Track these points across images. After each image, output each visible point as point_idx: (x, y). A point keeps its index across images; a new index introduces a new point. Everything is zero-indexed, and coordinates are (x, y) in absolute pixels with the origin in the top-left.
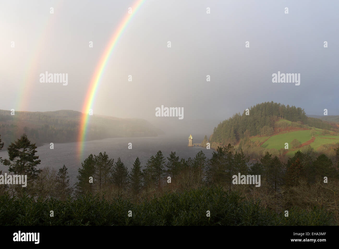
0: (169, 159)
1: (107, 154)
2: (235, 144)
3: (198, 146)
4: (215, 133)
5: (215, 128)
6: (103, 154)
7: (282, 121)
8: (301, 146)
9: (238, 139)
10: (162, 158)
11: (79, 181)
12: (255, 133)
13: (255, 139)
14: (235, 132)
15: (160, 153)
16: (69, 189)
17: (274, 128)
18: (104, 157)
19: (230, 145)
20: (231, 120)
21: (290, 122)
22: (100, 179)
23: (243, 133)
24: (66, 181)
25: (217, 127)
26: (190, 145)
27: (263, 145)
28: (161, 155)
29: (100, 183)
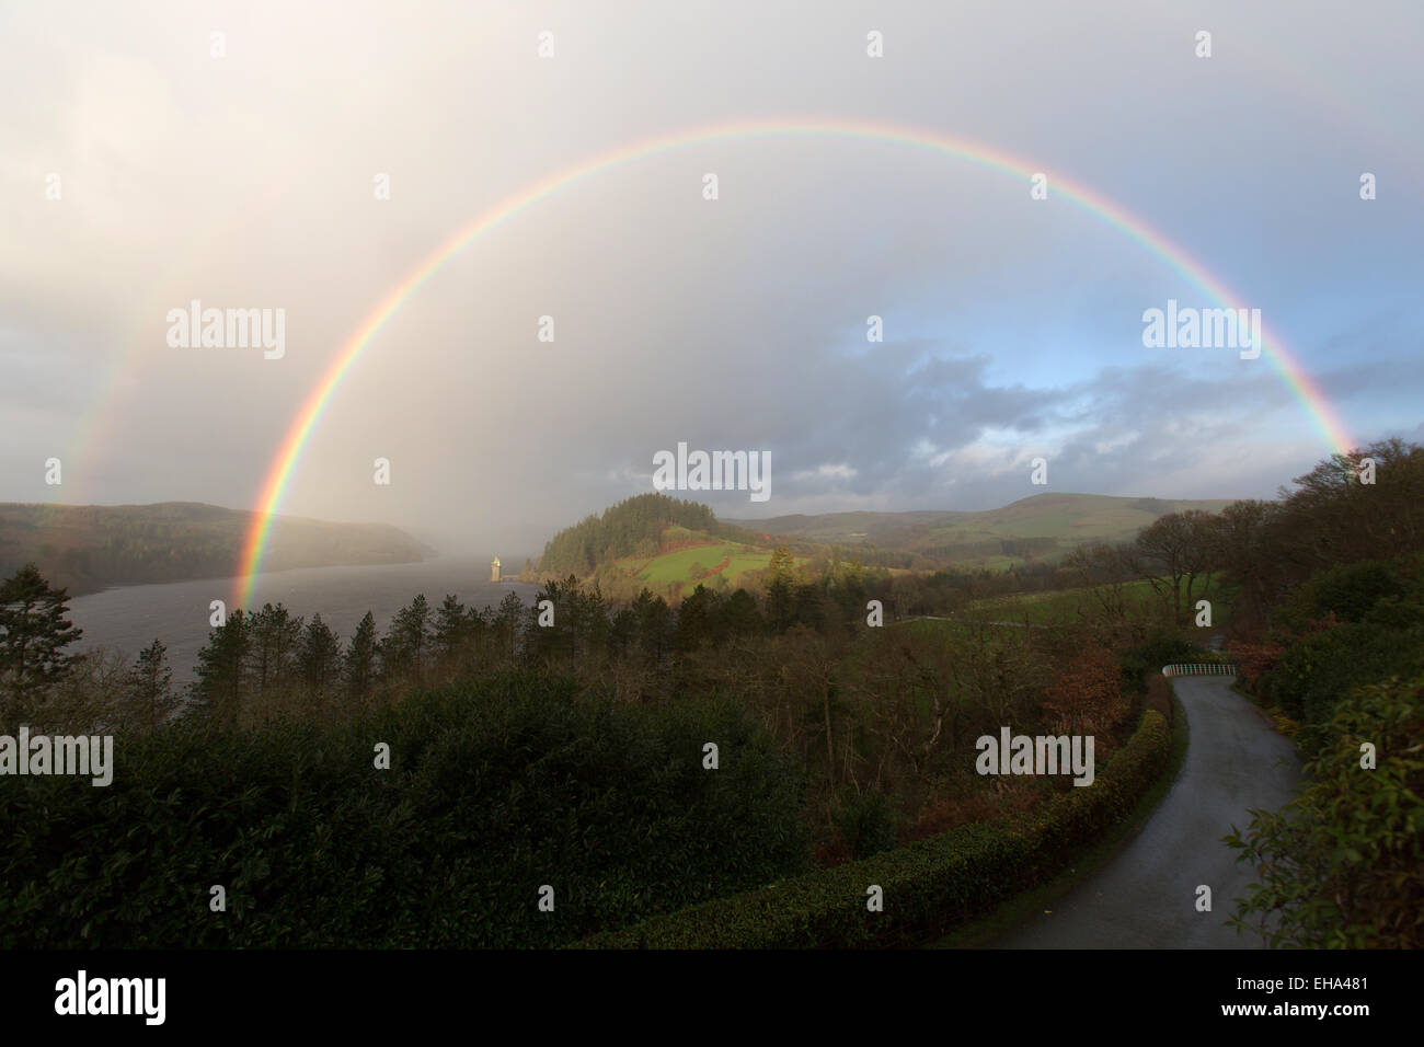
0: (442, 612)
1: (284, 607)
2: (587, 575)
3: (511, 580)
4: (547, 552)
5: (548, 543)
6: (274, 609)
7: (674, 530)
8: (706, 574)
9: (593, 565)
10: (426, 610)
11: (199, 679)
12: (626, 552)
13: (626, 564)
14: (589, 551)
15: (420, 602)
16: (167, 700)
17: (660, 542)
18: (275, 617)
19: (572, 577)
20: (580, 527)
21: (688, 532)
22: (265, 667)
23: (602, 551)
24: (160, 678)
25: (551, 540)
26: (495, 578)
27: (638, 576)
28: (423, 604)
29: (264, 677)
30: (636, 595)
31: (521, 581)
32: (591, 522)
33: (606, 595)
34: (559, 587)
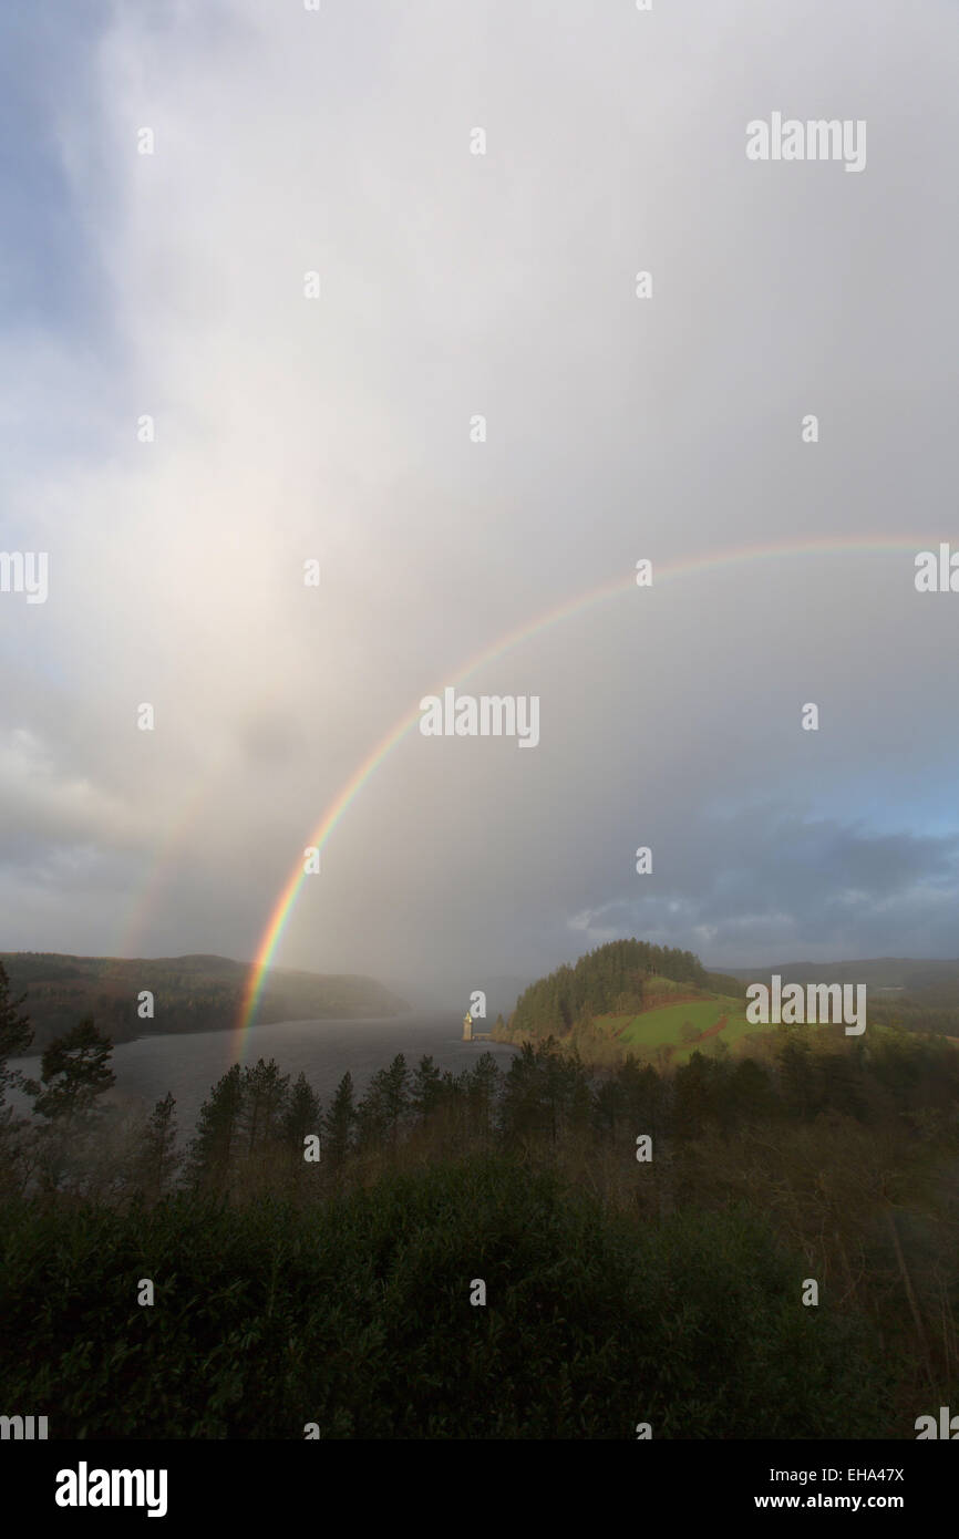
0: (419, 1075)
1: (276, 1064)
2: (562, 1034)
3: (483, 1039)
4: (519, 1007)
5: (520, 998)
6: (267, 1065)
7: (657, 981)
8: (700, 1037)
9: (568, 1022)
10: (405, 1072)
11: (199, 1136)
12: (604, 1008)
13: (604, 1023)
14: (563, 1005)
15: (399, 1061)
16: (172, 1158)
17: (641, 995)
18: (268, 1073)
19: (551, 1038)
20: (552, 978)
21: (673, 984)
22: (254, 1128)
23: (578, 1007)
24: (167, 1134)
25: (523, 993)
26: (467, 1036)
27: (621, 1036)
28: (403, 1065)
29: (253, 1139)
30: (620, 1062)
31: (493, 1041)
32: (564, 974)
33: (586, 1060)
34: (535, 1051)
